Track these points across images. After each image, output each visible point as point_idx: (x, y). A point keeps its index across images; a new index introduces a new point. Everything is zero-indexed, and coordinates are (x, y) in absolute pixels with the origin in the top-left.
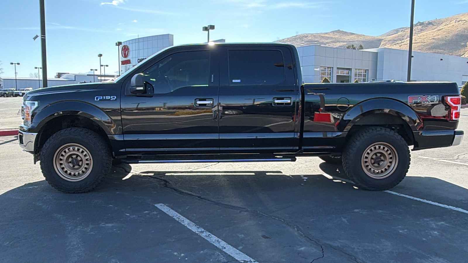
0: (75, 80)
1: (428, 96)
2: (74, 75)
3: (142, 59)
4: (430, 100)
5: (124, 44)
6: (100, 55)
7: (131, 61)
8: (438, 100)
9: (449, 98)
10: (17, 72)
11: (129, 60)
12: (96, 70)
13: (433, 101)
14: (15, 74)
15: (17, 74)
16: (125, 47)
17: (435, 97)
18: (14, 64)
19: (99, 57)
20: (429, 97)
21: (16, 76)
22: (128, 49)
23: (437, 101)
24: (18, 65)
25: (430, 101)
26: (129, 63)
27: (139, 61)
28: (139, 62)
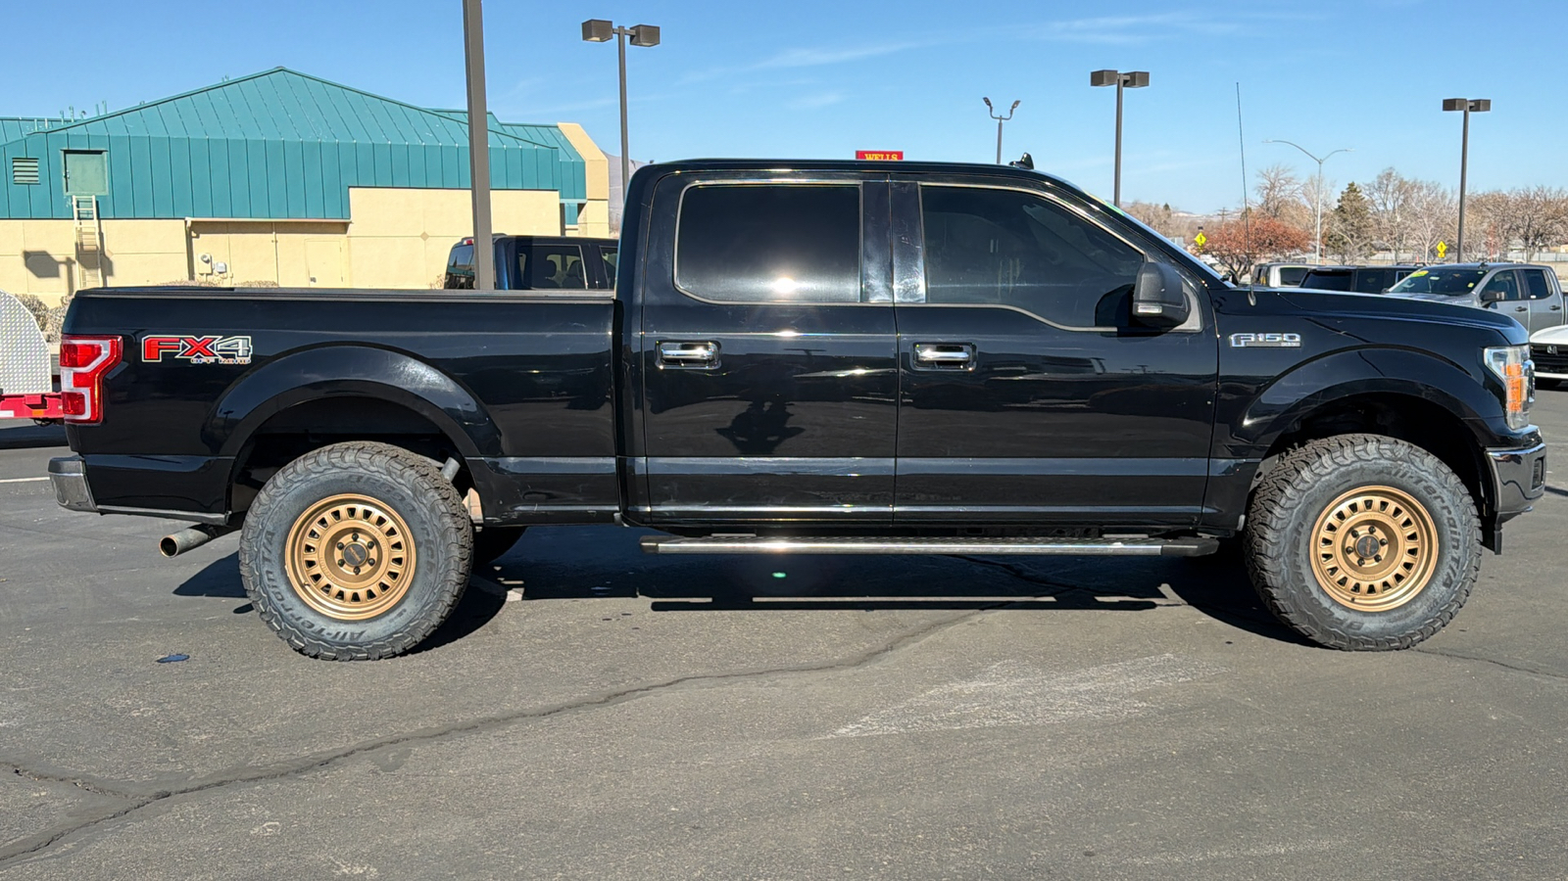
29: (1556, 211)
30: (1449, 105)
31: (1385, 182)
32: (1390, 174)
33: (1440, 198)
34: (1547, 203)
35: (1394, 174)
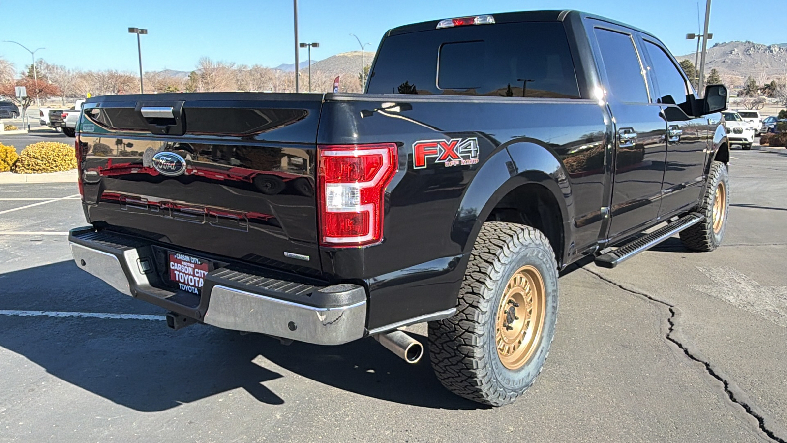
29: (125, 80)
30: (132, 30)
31: (40, 65)
32: (41, 61)
33: (67, 73)
34: (121, 77)
35: (43, 61)
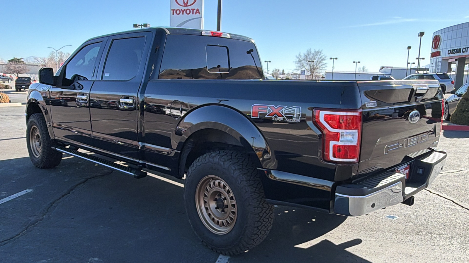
0: (391, 74)
1: (284, 107)
2: (390, 69)
3: (453, 50)
4: (286, 114)
5: (436, 34)
6: (409, 48)
7: (441, 53)
8: (300, 116)
9: (322, 114)
10: (334, 66)
11: (439, 51)
12: (414, 63)
13: (291, 117)
14: (332, 68)
15: (334, 68)
16: (437, 37)
17: (294, 110)
18: (333, 59)
19: (408, 50)
20: (284, 109)
21: (333, 70)
22: (440, 40)
23: (299, 118)
24: (336, 60)
25: (285, 116)
26: (438, 55)
27: (449, 52)
28: (449, 54)
